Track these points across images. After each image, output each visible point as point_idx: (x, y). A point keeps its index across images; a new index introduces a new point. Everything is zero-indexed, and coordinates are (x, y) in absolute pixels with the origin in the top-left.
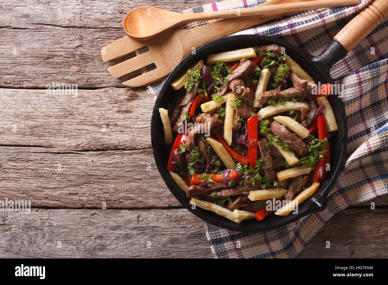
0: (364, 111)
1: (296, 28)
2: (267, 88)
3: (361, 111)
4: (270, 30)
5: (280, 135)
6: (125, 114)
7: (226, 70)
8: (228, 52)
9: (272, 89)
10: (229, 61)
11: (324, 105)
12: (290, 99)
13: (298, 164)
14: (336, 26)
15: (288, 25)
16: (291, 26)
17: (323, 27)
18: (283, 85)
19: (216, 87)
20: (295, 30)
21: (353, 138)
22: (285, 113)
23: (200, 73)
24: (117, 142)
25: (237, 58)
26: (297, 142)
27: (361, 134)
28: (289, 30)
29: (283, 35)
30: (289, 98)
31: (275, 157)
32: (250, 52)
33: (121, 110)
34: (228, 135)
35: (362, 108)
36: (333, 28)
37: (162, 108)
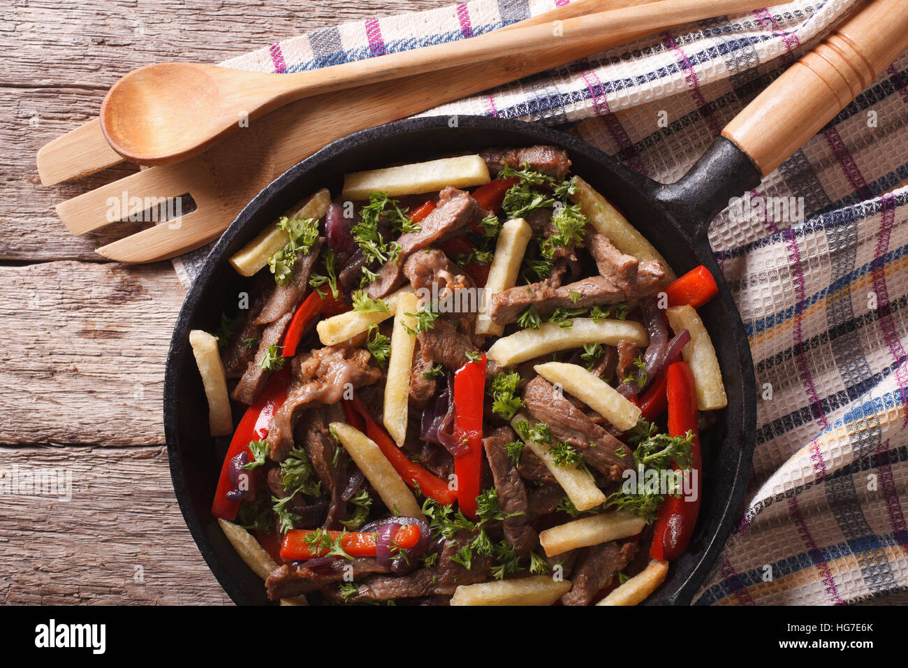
0: (808, 348)
1: (611, 97)
2: (520, 274)
3: (800, 348)
4: (533, 103)
5: (550, 421)
6: (102, 341)
7: (399, 221)
8: (405, 166)
9: (535, 278)
10: (406, 192)
11: (687, 334)
12: (586, 311)
13: (605, 507)
14: (733, 97)
15: (585, 90)
16: (596, 91)
17: (695, 98)
18: (568, 269)
19: (364, 270)
20: (606, 104)
21: (773, 427)
22: (571, 354)
23: (318, 228)
24: (76, 423)
25: (432, 184)
26: (602, 443)
27: (798, 416)
28: (589, 103)
29: (571, 118)
30: (584, 308)
31: (535, 482)
32: (470, 167)
33: (90, 327)
34: (395, 417)
35: (804, 340)
36: (723, 101)
37: (200, 332)
